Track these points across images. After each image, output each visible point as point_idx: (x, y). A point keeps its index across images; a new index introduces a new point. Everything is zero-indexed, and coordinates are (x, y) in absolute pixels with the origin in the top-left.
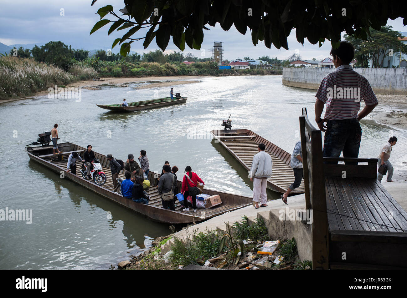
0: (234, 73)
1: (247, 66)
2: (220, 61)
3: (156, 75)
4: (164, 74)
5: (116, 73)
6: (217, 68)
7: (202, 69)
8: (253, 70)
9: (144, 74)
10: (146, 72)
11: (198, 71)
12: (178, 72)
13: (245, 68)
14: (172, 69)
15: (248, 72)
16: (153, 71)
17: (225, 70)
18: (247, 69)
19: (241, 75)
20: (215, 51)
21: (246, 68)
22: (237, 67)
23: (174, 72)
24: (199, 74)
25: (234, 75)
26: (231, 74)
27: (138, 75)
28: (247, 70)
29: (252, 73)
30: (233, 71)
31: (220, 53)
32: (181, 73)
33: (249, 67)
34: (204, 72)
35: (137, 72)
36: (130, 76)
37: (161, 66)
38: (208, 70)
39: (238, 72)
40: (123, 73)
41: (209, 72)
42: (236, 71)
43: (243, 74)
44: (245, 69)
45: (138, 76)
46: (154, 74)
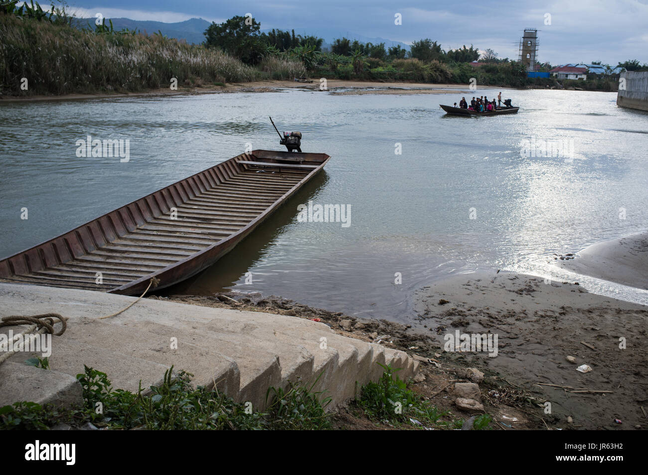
0: (553, 85)
1: (581, 75)
2: (532, 63)
3: (413, 79)
4: (426, 80)
5: (343, 73)
6: (524, 74)
7: (497, 76)
8: (592, 81)
9: (391, 78)
10: (395, 74)
11: (490, 78)
12: (452, 77)
13: (577, 77)
14: (442, 71)
15: (580, 85)
16: (408, 73)
17: (538, 79)
18: (580, 79)
19: (566, 89)
20: (525, 45)
21: (579, 77)
22: (562, 75)
23: (446, 78)
24: (489, 83)
25: (553, 89)
26: (548, 86)
27: (381, 78)
28: (580, 81)
29: (588, 86)
30: (552, 82)
31: (532, 49)
32: (459, 80)
33: (584, 77)
34: (499, 81)
35: (380, 73)
36: (367, 79)
37: (425, 67)
38: (508, 78)
39: (561, 84)
40: (355, 74)
41: (509, 81)
42: (559, 81)
43: (571, 88)
44: (577, 79)
45: (381, 80)
46: (409, 78)
